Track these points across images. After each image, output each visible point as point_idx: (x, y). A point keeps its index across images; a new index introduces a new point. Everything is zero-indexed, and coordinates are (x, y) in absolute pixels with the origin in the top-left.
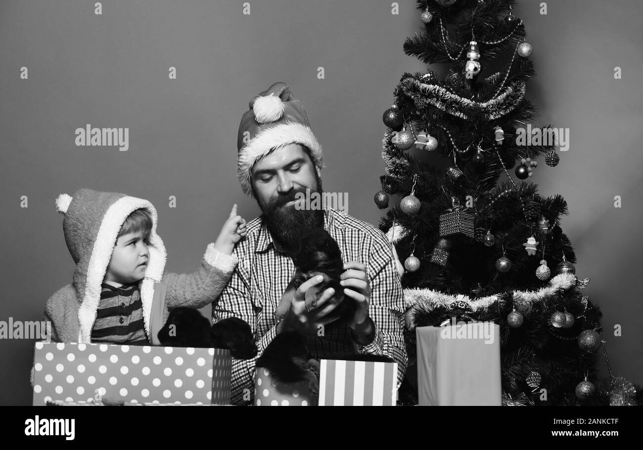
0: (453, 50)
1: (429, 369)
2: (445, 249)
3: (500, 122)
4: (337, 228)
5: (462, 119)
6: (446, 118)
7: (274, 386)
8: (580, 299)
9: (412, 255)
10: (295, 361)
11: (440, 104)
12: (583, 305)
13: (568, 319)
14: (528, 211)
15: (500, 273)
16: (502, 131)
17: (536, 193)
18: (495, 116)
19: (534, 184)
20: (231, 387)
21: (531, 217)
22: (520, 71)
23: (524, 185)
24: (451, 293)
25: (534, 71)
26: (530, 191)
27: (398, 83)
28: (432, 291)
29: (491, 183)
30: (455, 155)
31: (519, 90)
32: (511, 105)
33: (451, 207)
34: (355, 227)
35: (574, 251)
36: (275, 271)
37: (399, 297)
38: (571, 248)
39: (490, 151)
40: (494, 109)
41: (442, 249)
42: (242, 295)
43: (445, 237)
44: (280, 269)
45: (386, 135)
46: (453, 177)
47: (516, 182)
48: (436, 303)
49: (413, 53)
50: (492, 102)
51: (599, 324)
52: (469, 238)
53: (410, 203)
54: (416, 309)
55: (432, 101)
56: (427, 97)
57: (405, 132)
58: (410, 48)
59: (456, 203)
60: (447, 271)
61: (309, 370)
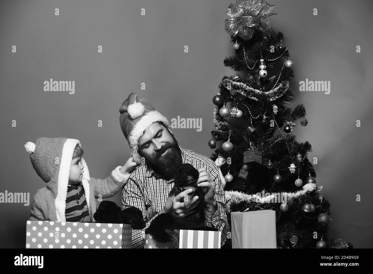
0: (250, 64)
1: (238, 235)
2: (246, 170)
3: (276, 102)
4: (189, 160)
5: (255, 101)
6: (247, 100)
7: (155, 244)
8: (319, 197)
9: (229, 173)
10: (166, 231)
11: (243, 92)
12: (320, 200)
13: (312, 208)
14: (291, 150)
15: (276, 183)
16: (276, 107)
17: (295, 140)
18: (273, 99)
19: (294, 135)
20: (132, 243)
21: (292, 153)
22: (286, 75)
23: (288, 136)
24: (249, 194)
25: (294, 75)
26: (292, 139)
27: (221, 81)
28: (240, 192)
29: (271, 135)
30: (251, 120)
31: (286, 85)
32: (281, 93)
33: (250, 147)
34: (198, 159)
35: (315, 171)
36: (156, 186)
37: (222, 195)
38: (314, 170)
39: (270, 118)
40: (272, 95)
41: (245, 170)
42: (139, 198)
43: (246, 164)
44: (159, 185)
45: (215, 110)
46: (250, 131)
47: (284, 134)
48: (241, 199)
49: (229, 65)
50: (271, 91)
51: (328, 210)
52: (259, 164)
53: (227, 145)
54: (231, 202)
55: (239, 91)
56: (236, 89)
57: (225, 108)
58: (227, 63)
59: (252, 145)
60: (247, 182)
61: (173, 236)
